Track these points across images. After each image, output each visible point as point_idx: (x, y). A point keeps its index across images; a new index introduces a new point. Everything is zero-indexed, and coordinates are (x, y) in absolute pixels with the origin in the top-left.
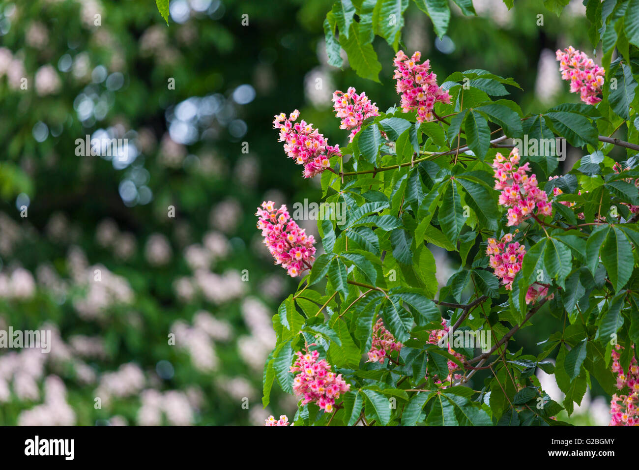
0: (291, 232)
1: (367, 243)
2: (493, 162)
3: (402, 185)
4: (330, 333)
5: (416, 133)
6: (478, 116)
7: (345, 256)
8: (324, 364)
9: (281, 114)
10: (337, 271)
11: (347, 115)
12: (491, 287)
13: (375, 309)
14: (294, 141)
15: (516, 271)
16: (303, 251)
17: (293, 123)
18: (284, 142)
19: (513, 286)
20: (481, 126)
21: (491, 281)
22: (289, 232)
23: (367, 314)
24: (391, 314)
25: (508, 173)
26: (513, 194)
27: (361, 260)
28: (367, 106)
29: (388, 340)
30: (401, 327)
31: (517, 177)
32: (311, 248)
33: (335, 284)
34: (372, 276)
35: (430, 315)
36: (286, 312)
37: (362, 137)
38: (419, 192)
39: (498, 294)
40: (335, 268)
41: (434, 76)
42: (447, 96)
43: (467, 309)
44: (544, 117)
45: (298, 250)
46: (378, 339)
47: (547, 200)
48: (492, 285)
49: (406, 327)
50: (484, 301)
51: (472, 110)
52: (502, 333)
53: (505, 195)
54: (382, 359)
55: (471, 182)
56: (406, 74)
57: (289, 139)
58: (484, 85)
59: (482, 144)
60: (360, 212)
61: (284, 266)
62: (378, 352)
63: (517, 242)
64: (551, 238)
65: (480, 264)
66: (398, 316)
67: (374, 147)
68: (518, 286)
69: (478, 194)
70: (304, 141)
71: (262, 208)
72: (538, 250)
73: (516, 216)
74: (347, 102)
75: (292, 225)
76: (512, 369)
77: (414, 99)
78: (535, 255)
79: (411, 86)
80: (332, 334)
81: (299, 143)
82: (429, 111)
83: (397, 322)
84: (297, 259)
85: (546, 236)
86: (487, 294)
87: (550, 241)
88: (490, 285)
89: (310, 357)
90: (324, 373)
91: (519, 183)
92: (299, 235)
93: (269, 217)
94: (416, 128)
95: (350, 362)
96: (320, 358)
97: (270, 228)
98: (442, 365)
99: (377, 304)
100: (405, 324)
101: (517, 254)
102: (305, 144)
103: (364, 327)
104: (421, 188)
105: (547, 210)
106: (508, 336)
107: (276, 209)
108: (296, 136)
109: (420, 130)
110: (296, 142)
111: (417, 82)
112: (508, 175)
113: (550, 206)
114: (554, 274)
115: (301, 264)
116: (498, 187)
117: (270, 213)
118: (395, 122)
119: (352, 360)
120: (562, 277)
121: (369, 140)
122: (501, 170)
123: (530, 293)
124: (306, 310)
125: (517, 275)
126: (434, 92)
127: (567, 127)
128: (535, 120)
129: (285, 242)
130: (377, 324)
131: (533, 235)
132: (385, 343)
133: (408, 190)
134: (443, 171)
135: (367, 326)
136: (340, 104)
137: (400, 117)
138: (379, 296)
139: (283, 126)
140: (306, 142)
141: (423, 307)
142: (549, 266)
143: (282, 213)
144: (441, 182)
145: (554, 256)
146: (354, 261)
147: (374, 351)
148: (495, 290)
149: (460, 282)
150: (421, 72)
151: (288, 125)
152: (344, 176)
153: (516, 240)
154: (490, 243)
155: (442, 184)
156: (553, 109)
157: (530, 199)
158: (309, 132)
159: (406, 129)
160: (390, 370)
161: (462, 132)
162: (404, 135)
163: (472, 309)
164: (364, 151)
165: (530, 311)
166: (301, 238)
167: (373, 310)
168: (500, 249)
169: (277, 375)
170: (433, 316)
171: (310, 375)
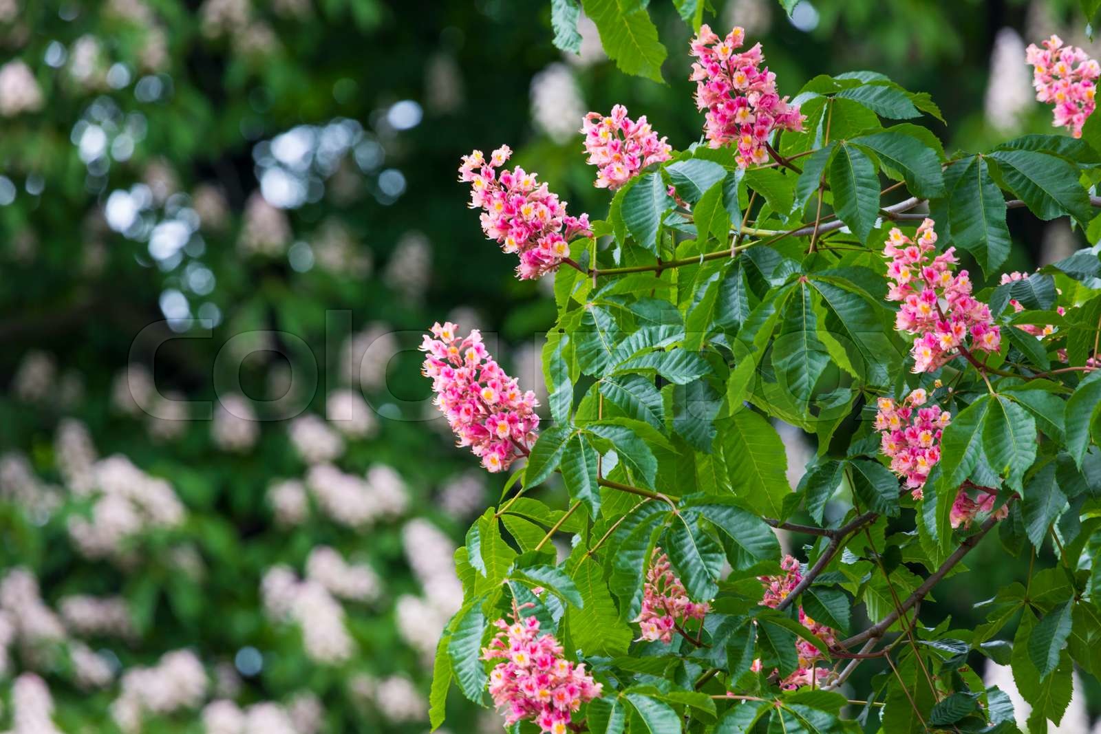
0: (489, 384)
1: (641, 407)
2: (885, 246)
3: (709, 293)
4: (562, 582)
5: (735, 190)
6: (857, 154)
7: (595, 431)
8: (550, 643)
9: (475, 152)
10: (579, 459)
11: (610, 159)
12: (884, 495)
13: (649, 534)
14: (499, 205)
15: (933, 462)
16: (512, 421)
17: (498, 170)
18: (480, 210)
19: (925, 491)
20: (862, 174)
21: (885, 482)
22: (484, 385)
23: (635, 545)
24: (682, 547)
25: (913, 268)
26: (923, 309)
27: (627, 438)
28: (649, 142)
29: (679, 598)
30: (700, 571)
31: (930, 275)
32: (529, 417)
33: (575, 486)
34: (647, 470)
35: (759, 548)
36: (479, 542)
37: (631, 197)
38: (742, 308)
39: (896, 509)
40: (575, 455)
41: (771, 76)
42: (797, 116)
43: (838, 537)
44: (987, 160)
45: (503, 418)
46: (660, 596)
47: (991, 321)
48: (885, 492)
49: (710, 572)
50: (872, 523)
51: (845, 143)
52: (908, 586)
53: (907, 310)
54: (667, 635)
55: (839, 289)
56: (715, 70)
57: (489, 202)
58: (872, 97)
59: (862, 210)
60: (630, 346)
61: (477, 450)
62: (659, 621)
63: (935, 406)
64: (998, 396)
65: (863, 449)
66: (695, 550)
67: (653, 216)
68: (934, 492)
69: (851, 314)
70: (518, 207)
71: (432, 335)
72: (972, 420)
73: (929, 352)
74: (611, 135)
75: (491, 369)
76: (929, 658)
77: (730, 120)
78: (966, 428)
79: (726, 96)
80: (566, 585)
81: (510, 210)
82: (759, 146)
83: (694, 561)
84: (501, 436)
85: (989, 392)
86: (876, 508)
87: (996, 400)
88: (883, 490)
89: (523, 629)
90: (549, 661)
91: (934, 286)
92: (504, 390)
93: (445, 352)
94: (736, 180)
95: (611, 645)
96: (541, 631)
97: (448, 375)
98: (784, 646)
99: (656, 525)
100: (708, 566)
101: (934, 430)
102: (520, 213)
103: (629, 571)
104: (746, 299)
105: (991, 341)
106: (921, 592)
107: (460, 338)
108: (503, 196)
109: (743, 182)
110: (502, 209)
111: (736, 87)
112: (914, 273)
113: (996, 332)
114: (1002, 465)
115: (511, 447)
116: (893, 295)
117: (448, 345)
118: (697, 169)
119: (615, 642)
120: (1017, 471)
121: (643, 203)
122: (900, 261)
123: (959, 507)
124: (521, 538)
125: (934, 470)
126: (771, 106)
127: (1029, 181)
128: (969, 165)
129: (477, 402)
130: (657, 566)
131: (966, 393)
132: (672, 604)
133: (720, 303)
134: (786, 264)
135: (635, 569)
136: (596, 138)
137: (706, 159)
138: (661, 509)
139: (478, 176)
140: (523, 208)
141: (745, 533)
142: (993, 450)
143: (472, 346)
144: (782, 287)
145: (1003, 431)
146: (612, 440)
147: (652, 620)
148: (892, 500)
149: (824, 484)
150: (744, 68)
151: (488, 174)
152: (597, 277)
153: (934, 403)
154: (882, 407)
155: (783, 290)
156: (1005, 145)
157: (956, 320)
158: (529, 188)
159: (716, 180)
160: (684, 657)
161: (824, 187)
162: (712, 194)
163: (848, 536)
164: (634, 223)
165: (964, 544)
166: (508, 394)
167: (646, 537)
168: (901, 420)
169: (456, 667)
170: (764, 551)
171: (522, 665)
